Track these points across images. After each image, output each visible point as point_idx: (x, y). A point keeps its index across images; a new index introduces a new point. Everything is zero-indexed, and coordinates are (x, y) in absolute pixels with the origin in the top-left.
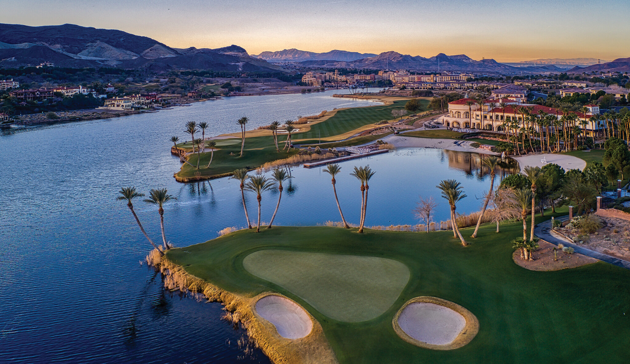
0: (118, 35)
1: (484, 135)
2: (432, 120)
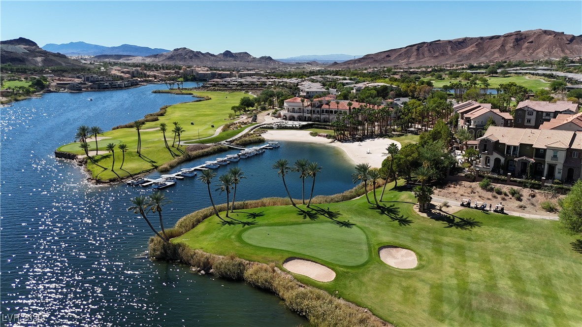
1: (315, 126)
2: (269, 114)
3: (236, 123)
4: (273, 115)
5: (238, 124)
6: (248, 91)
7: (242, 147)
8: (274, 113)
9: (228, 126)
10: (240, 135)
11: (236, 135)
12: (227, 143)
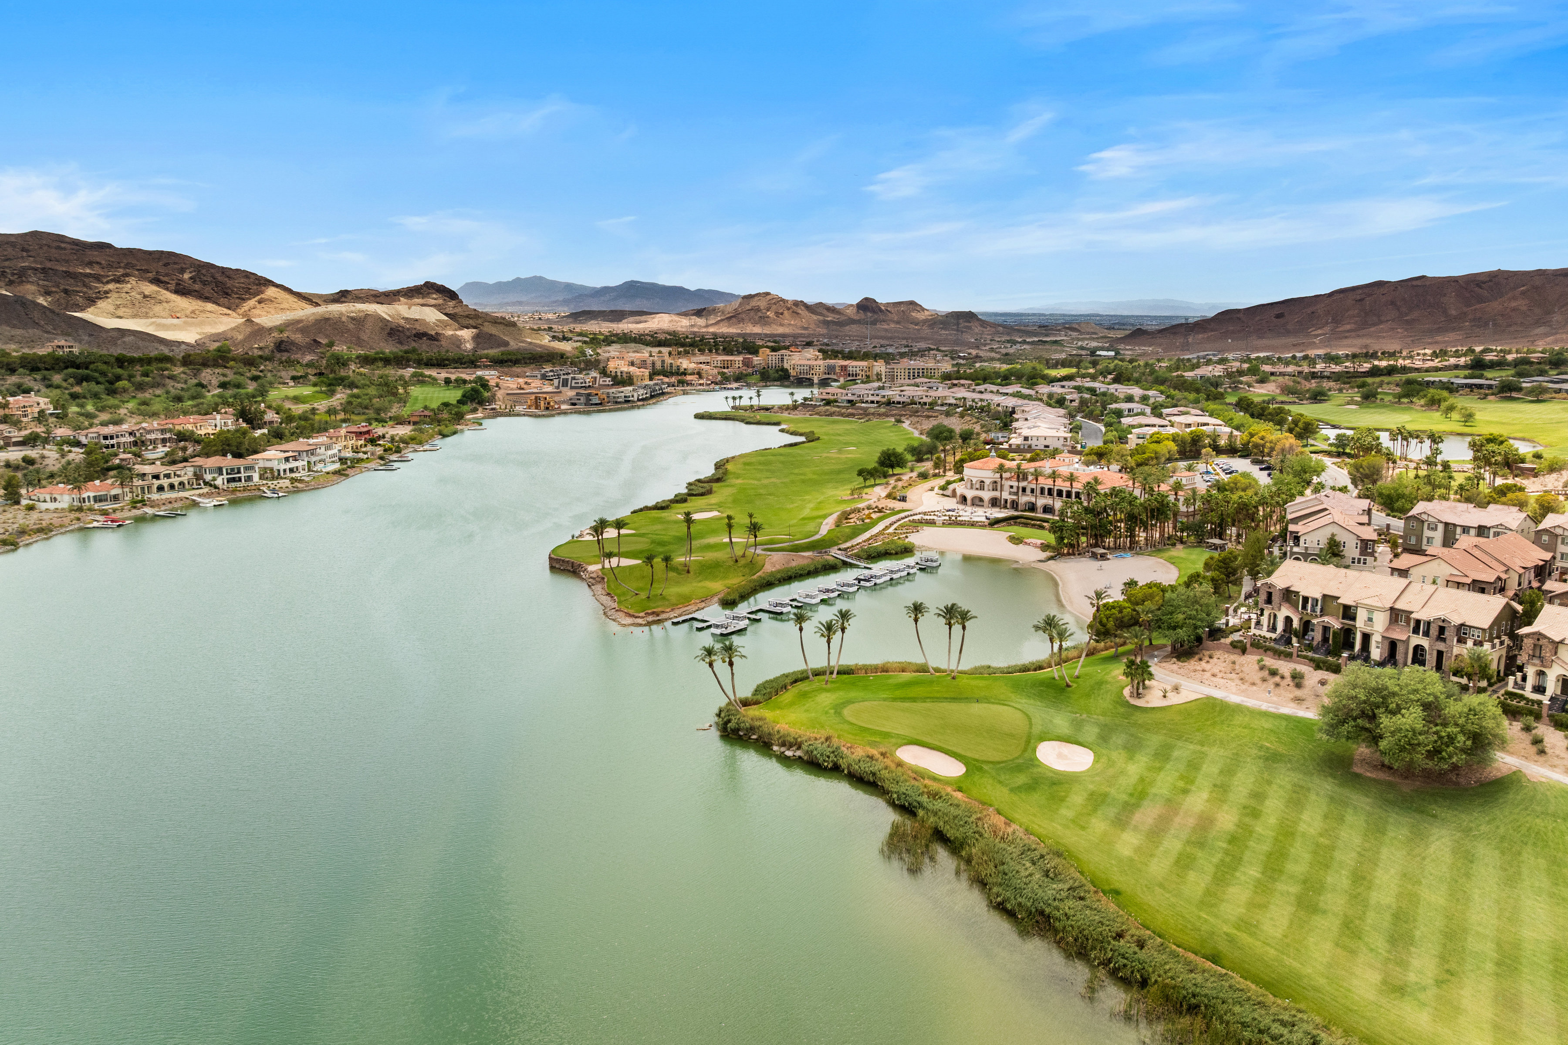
0: (175, 263)
1: (1023, 520)
2: (932, 489)
3: (863, 509)
4: (941, 492)
5: (867, 512)
6: (903, 419)
7: (868, 563)
8: (943, 488)
9: (846, 516)
10: (867, 535)
11: (859, 534)
12: (839, 552)
